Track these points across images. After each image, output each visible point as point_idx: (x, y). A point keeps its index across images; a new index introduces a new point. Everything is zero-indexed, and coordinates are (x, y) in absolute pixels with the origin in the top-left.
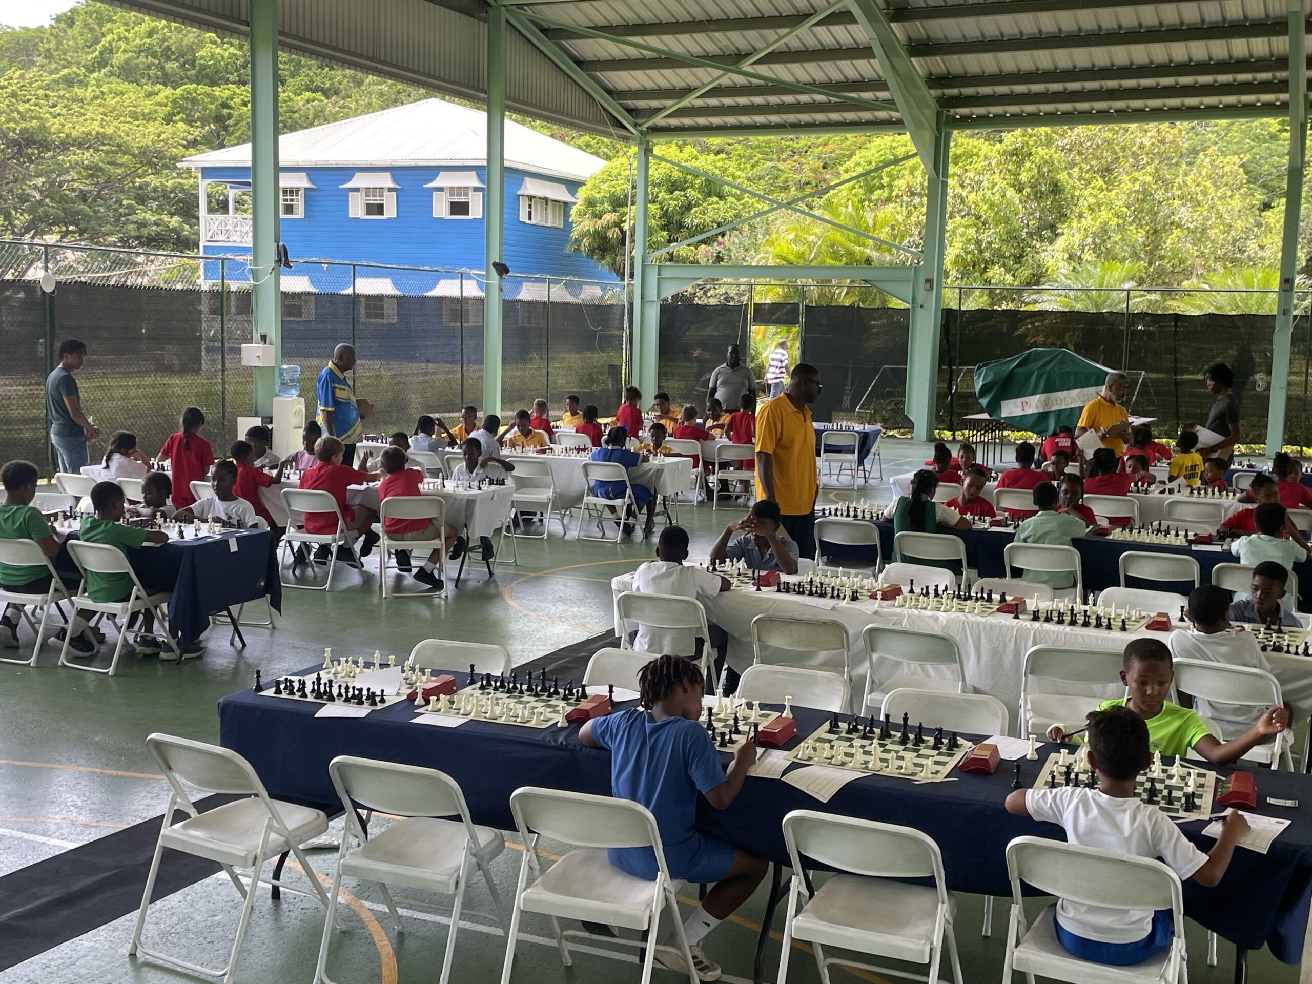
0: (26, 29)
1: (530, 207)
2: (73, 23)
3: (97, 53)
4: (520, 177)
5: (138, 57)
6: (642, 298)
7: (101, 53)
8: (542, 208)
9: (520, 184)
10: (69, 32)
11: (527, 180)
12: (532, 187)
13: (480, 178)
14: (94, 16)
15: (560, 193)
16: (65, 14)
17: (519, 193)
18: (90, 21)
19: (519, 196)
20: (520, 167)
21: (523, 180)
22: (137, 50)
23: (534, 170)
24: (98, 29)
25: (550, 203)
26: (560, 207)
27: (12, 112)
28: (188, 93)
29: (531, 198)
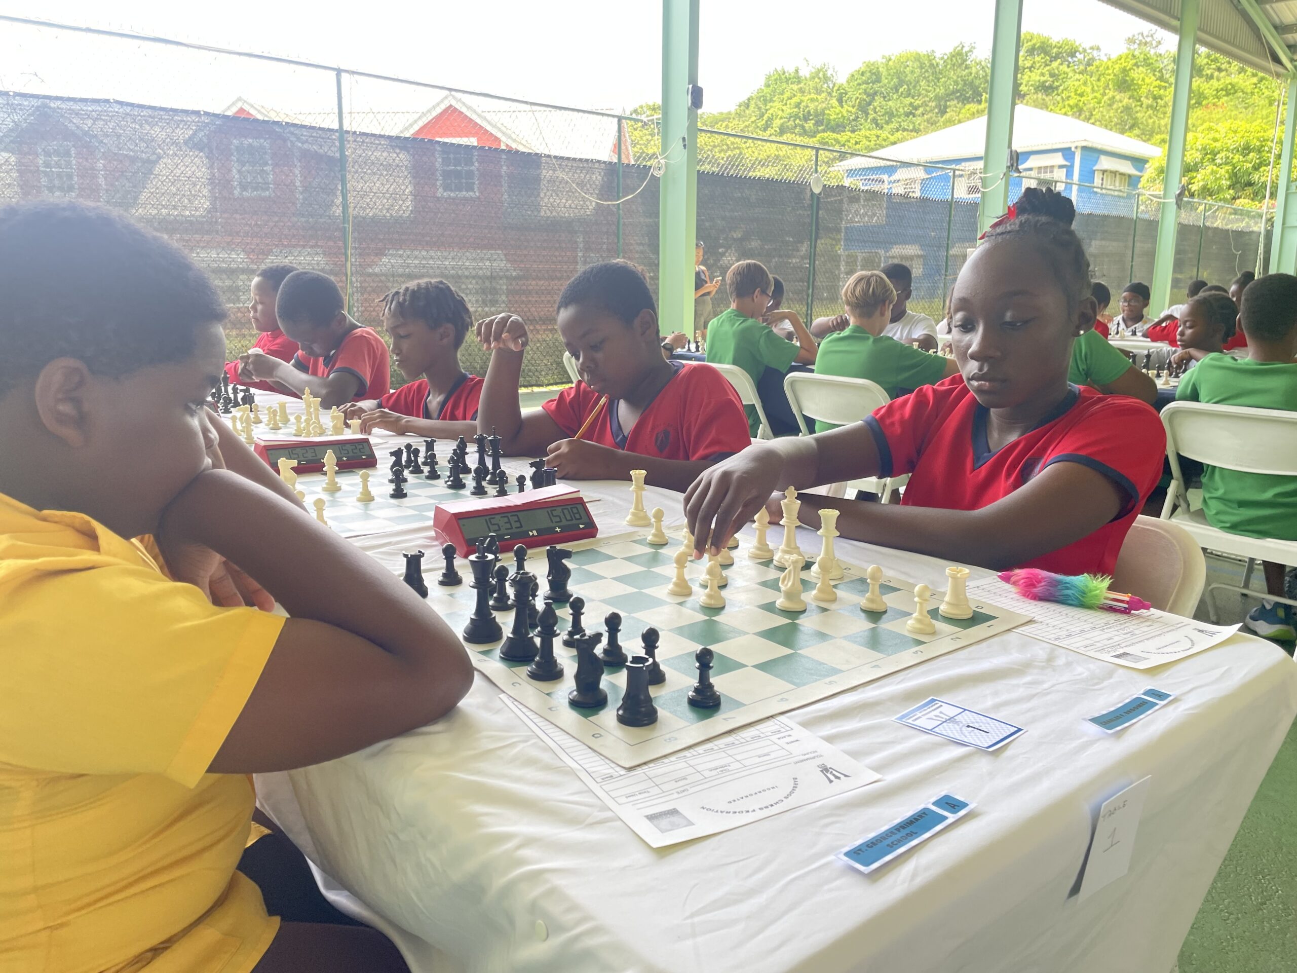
0: (722, 114)
1: (1102, 179)
2: (748, 106)
3: (764, 122)
4: (1096, 155)
5: (789, 121)
6: (1284, 224)
7: (766, 122)
8: (1111, 179)
9: (1096, 161)
10: (747, 112)
11: (1103, 158)
12: (1105, 163)
13: (1065, 157)
14: (762, 99)
15: (1127, 168)
16: (744, 102)
17: (1095, 168)
18: (759, 103)
19: (1094, 171)
20: (1099, 147)
21: (1098, 158)
22: (788, 116)
23: (1109, 149)
24: (763, 107)
25: (1118, 176)
26: (1125, 179)
27: (723, 145)
28: (823, 139)
29: (1104, 172)
